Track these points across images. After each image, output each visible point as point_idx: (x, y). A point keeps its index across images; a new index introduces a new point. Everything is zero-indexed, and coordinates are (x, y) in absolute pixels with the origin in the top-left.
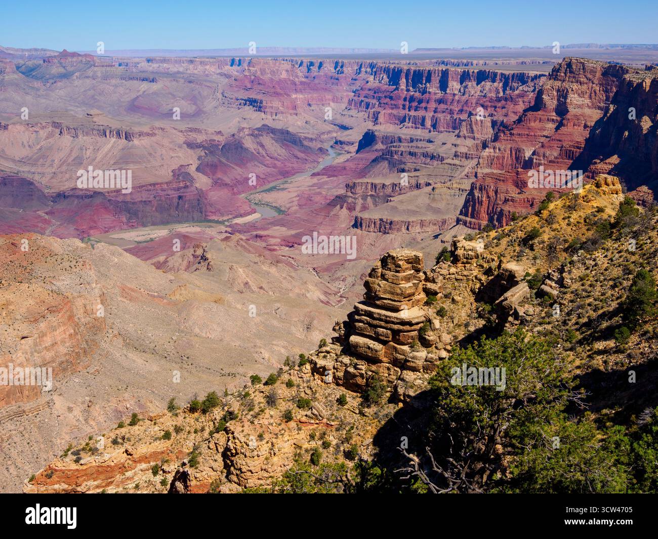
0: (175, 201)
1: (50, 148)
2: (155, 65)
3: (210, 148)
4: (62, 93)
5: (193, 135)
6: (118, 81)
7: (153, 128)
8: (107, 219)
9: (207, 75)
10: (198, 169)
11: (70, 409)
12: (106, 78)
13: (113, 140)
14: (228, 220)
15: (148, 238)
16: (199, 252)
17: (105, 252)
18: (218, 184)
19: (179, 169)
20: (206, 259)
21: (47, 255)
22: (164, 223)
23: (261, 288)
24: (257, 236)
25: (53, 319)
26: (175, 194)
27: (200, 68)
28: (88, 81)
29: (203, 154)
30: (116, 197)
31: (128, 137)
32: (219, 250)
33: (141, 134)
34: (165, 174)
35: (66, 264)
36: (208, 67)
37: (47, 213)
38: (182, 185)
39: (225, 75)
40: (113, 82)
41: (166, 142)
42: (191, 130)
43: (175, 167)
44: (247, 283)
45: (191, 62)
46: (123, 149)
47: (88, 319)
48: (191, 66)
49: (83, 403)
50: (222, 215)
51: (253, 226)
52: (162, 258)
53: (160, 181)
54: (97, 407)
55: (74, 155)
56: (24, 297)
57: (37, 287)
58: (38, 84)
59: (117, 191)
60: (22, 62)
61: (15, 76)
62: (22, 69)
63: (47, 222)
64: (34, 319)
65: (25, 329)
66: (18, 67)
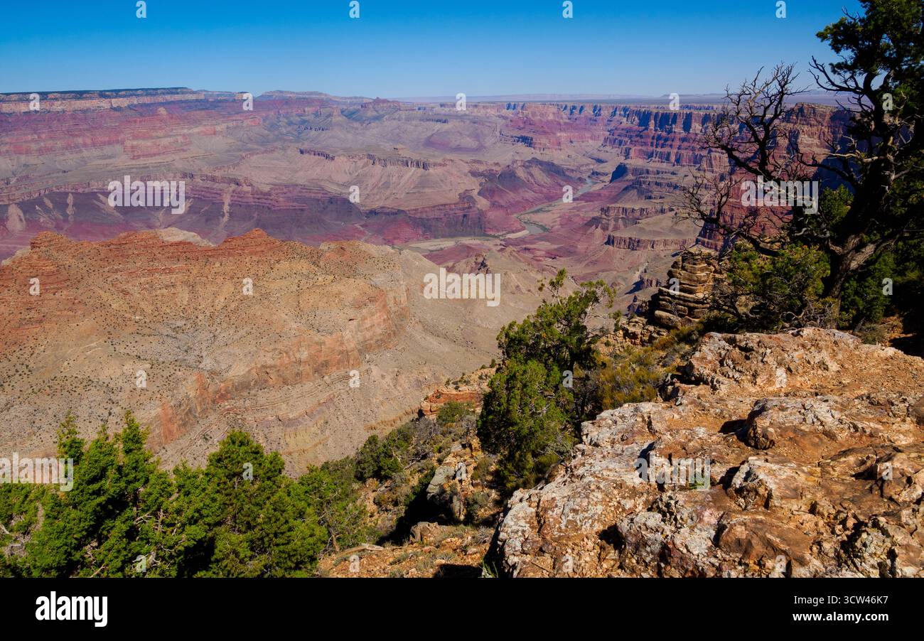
0: (461, 218)
1: (365, 175)
2: (447, 109)
3: (489, 176)
4: (374, 131)
5: (477, 165)
6: (418, 122)
7: (444, 160)
8: (408, 231)
9: (488, 118)
10: (479, 194)
11: (383, 376)
12: (408, 119)
13: (414, 169)
14: (502, 236)
15: (438, 247)
16: (480, 260)
17: (409, 257)
18: (494, 205)
19: (464, 193)
20: (486, 266)
21: (367, 257)
22: (451, 236)
23: (529, 291)
24: (525, 249)
25: (372, 307)
26: (460, 213)
27: (482, 111)
28: (395, 122)
29: (484, 181)
30: (415, 214)
31: (425, 167)
32: (496, 258)
33: (435, 165)
34: (453, 197)
35: (381, 265)
36: (489, 110)
38: (466, 206)
39: (503, 117)
40: (414, 122)
41: (454, 171)
42: (475, 161)
43: (461, 191)
44: (518, 286)
45: (476, 106)
46: (421, 176)
47: (397, 308)
48: (476, 110)
49: (393, 372)
50: (498, 231)
51: (522, 241)
52: (450, 264)
53: (449, 202)
54: (403, 376)
55: (383, 180)
56: (351, 289)
57: (361, 282)
58: (356, 125)
59: (416, 210)
60: (345, 108)
61: (340, 118)
62: (345, 113)
63: (362, 233)
64: (358, 306)
65: (351, 313)
66: (342, 112)
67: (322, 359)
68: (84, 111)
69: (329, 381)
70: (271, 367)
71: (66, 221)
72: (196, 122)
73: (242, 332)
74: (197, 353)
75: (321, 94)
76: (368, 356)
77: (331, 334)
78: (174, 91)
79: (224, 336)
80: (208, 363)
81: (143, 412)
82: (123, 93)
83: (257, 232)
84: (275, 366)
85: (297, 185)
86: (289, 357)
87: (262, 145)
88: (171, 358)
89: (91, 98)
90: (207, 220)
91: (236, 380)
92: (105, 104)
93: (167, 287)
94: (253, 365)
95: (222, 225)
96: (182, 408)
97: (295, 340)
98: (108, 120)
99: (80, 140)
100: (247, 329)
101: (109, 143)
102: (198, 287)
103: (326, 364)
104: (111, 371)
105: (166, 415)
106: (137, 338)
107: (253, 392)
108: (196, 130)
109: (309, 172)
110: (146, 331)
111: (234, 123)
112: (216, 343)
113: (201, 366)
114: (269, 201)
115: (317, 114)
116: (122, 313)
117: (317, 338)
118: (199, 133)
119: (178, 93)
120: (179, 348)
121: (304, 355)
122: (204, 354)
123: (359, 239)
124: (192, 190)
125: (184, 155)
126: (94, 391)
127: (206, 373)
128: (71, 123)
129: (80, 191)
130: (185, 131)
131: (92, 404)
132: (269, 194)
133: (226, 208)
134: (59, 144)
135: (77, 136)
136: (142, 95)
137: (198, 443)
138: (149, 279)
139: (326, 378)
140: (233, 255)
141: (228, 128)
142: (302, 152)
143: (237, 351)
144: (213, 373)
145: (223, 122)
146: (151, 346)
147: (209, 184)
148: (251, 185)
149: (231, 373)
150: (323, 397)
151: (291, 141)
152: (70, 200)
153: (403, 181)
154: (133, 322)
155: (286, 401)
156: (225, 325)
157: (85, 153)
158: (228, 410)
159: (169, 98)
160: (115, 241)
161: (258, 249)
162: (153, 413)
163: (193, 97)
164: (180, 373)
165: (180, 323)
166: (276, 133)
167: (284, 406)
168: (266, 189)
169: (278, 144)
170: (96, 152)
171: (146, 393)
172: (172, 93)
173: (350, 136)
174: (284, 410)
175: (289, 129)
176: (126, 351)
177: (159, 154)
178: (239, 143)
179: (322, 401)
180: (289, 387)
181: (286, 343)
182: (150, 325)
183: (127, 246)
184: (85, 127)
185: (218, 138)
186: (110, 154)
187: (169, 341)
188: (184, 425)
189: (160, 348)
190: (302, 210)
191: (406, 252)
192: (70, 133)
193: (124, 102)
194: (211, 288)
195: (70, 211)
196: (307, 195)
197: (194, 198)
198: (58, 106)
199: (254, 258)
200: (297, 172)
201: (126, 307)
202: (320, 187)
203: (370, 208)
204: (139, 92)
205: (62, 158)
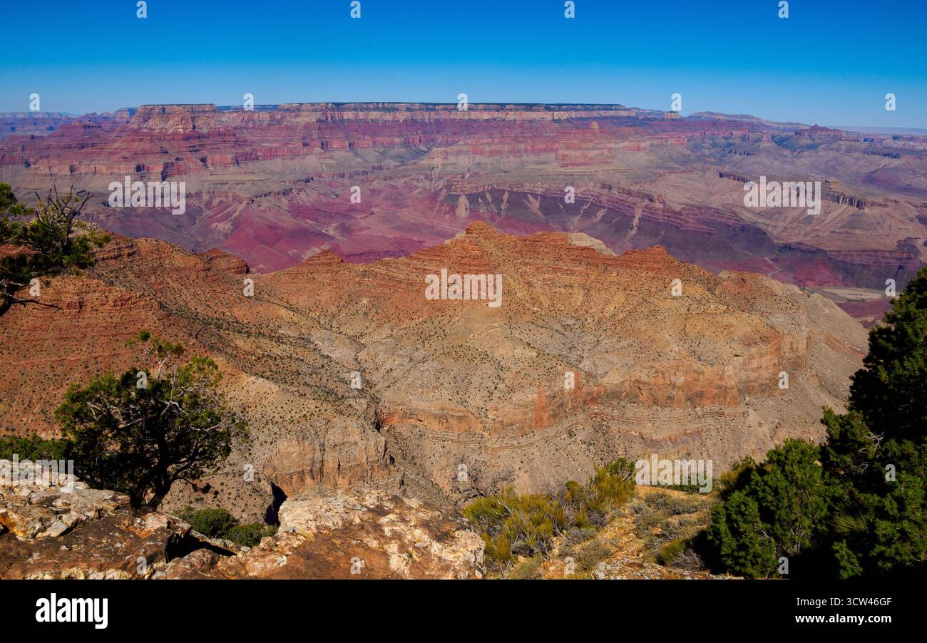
0: (896, 269)
2: (901, 143)
4: (806, 161)
6: (861, 154)
7: (886, 200)
11: (760, 424)
12: (849, 151)
13: (845, 206)
15: (860, 298)
19: (905, 241)
21: (769, 294)
25: (763, 347)
26: (896, 263)
30: (837, 256)
31: (860, 205)
33: (873, 204)
34: (890, 243)
35: (783, 305)
37: (771, 260)
38: (905, 255)
40: (856, 155)
41: (897, 214)
43: (902, 238)
46: (852, 215)
47: (792, 355)
49: (772, 423)
53: (882, 248)
54: (784, 430)
56: (744, 324)
57: (755, 319)
58: (786, 152)
59: (839, 251)
60: (777, 133)
61: (769, 144)
62: (776, 139)
63: (771, 267)
64: (748, 342)
65: (738, 349)
66: (773, 137)
67: (698, 389)
68: (530, 121)
69: (700, 413)
70: (644, 383)
71: (499, 214)
72: (623, 137)
73: (624, 343)
74: (579, 353)
75: (753, 117)
76: (747, 398)
77: (712, 365)
78: (608, 107)
79: (607, 342)
80: (586, 365)
81: (521, 394)
82: (565, 107)
83: (659, 250)
84: (648, 384)
85: (710, 208)
86: (664, 378)
87: (682, 165)
88: (556, 352)
89: (538, 110)
90: (616, 231)
91: (609, 387)
92: (548, 116)
93: (566, 286)
94: (628, 377)
95: (629, 238)
96: (556, 400)
97: (673, 363)
98: (548, 130)
99: (522, 146)
100: (630, 341)
101: (546, 150)
102: (593, 293)
103: (701, 395)
104: (504, 351)
105: (541, 402)
106: (532, 327)
107: (622, 403)
108: (622, 145)
109: (725, 197)
110: (540, 322)
111: (659, 140)
112: (598, 348)
113: (580, 366)
114: (679, 221)
115: (744, 138)
116: (524, 302)
117: (697, 366)
118: (624, 148)
119: (612, 110)
120: (564, 344)
121: (680, 380)
122: (585, 355)
123: (766, 273)
124: (608, 200)
125: (606, 167)
126: (488, 364)
127: (583, 373)
128: (519, 130)
129: (515, 190)
130: (612, 145)
131: (484, 376)
132: (680, 213)
133: (636, 222)
134: (506, 148)
135: (522, 142)
136: (580, 110)
137: (563, 437)
138: (552, 276)
139: (698, 409)
140: (630, 268)
141: (652, 145)
142: (721, 175)
143: (616, 360)
144: (589, 375)
145: (648, 139)
146: (541, 337)
147: (625, 197)
148: (663, 202)
149: (606, 380)
150: (691, 428)
151: (712, 163)
152: (506, 197)
153: (829, 218)
154: (531, 312)
155: (653, 421)
156: (609, 333)
157: (525, 158)
158: (596, 413)
159: (603, 113)
160: (531, 237)
161: (656, 266)
162: (530, 398)
163: (625, 114)
164: (560, 368)
165: (570, 322)
166: (699, 154)
167: (649, 425)
168: (678, 208)
169: (699, 165)
170: (533, 158)
171: (529, 378)
172: (607, 109)
173: (777, 163)
174: (648, 429)
175: (713, 151)
176: (520, 337)
177: (585, 164)
178: (660, 161)
179: (688, 432)
180: (659, 408)
181: (664, 363)
182: (544, 318)
183: (539, 244)
184: (530, 135)
185: (641, 154)
186: (544, 160)
187: (558, 336)
188: (554, 416)
189: (548, 340)
190: (710, 234)
191: (816, 296)
192: (516, 140)
193: (563, 115)
194: (604, 295)
195: (503, 206)
196: (719, 220)
197: (608, 208)
198: (511, 116)
199: (651, 274)
200: (712, 195)
201: (528, 298)
202: (734, 212)
203: (784, 243)
204: (579, 107)
205: (506, 160)
